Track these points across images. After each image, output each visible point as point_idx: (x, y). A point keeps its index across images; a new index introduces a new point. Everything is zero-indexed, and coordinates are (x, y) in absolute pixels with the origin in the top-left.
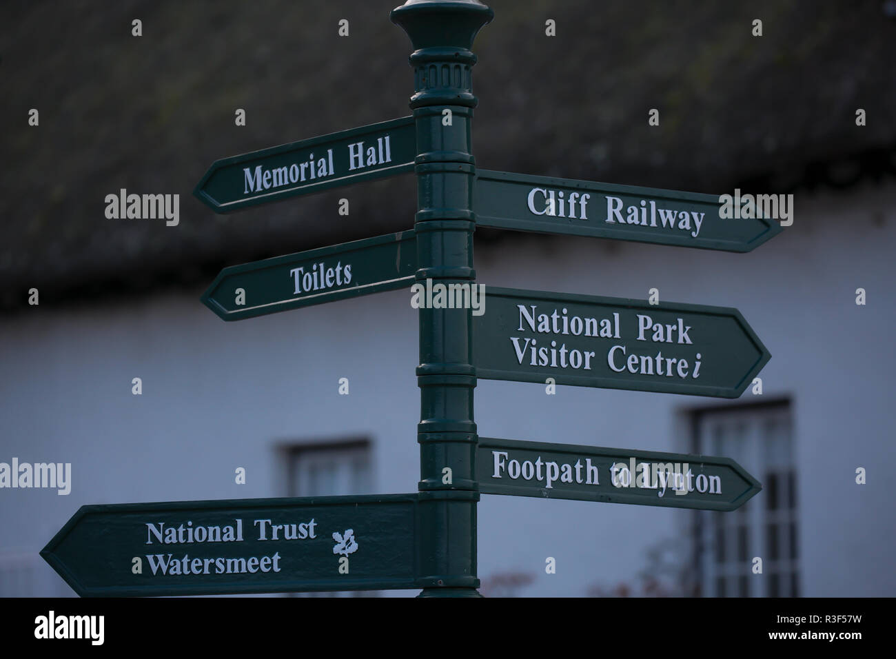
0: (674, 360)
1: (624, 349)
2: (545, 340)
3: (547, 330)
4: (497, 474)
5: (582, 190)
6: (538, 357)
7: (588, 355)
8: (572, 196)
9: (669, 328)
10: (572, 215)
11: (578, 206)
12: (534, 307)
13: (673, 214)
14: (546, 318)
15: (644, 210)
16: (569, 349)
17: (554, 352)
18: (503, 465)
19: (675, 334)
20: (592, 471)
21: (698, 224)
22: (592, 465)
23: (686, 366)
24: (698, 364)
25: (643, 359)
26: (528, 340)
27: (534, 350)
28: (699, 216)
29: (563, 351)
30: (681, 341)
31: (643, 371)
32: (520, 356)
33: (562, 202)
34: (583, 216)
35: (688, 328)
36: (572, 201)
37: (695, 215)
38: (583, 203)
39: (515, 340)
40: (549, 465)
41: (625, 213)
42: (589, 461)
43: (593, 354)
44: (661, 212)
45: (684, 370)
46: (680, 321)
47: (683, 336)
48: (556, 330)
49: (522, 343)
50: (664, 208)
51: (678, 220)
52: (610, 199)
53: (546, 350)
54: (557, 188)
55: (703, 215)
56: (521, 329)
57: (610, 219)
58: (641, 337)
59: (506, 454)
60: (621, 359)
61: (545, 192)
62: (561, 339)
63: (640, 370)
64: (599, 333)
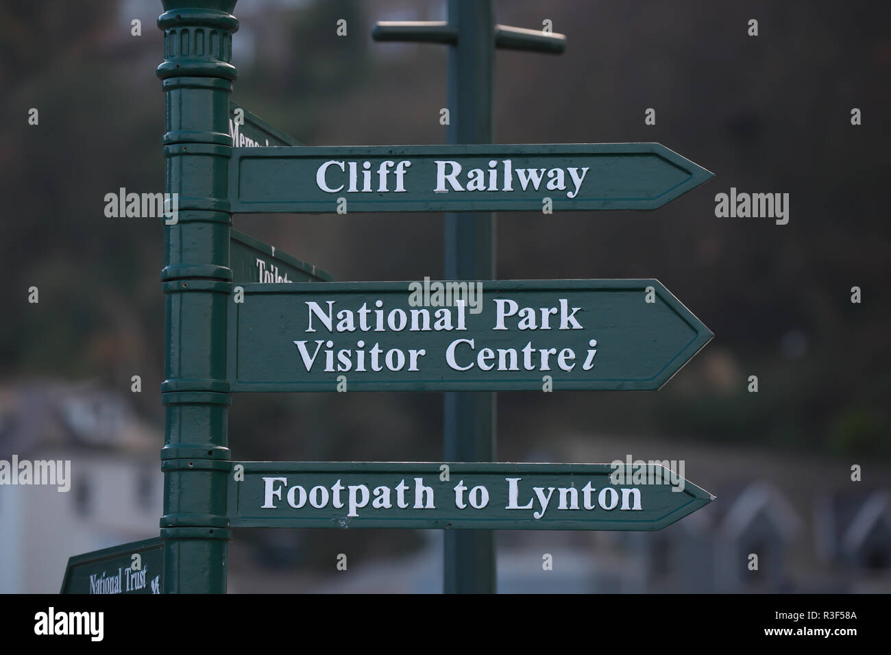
0: (553, 351)
1: (472, 342)
2: (345, 341)
3: (351, 327)
4: (269, 503)
5: (398, 157)
6: (336, 361)
7: (414, 354)
8: (383, 165)
9: (545, 313)
10: (383, 187)
11: (392, 178)
12: (330, 303)
13: (539, 173)
14: (350, 314)
15: (493, 173)
16: (385, 349)
17: (361, 354)
18: (279, 493)
19: (554, 319)
20: (425, 492)
21: (578, 182)
22: (425, 484)
23: (572, 355)
24: (592, 353)
25: (502, 353)
26: (320, 342)
27: (330, 354)
28: (580, 172)
29: (375, 351)
30: (564, 326)
31: (502, 366)
32: (308, 362)
33: (367, 175)
34: (400, 187)
35: (575, 310)
36: (383, 172)
37: (573, 171)
38: (400, 172)
39: (301, 345)
40: (353, 489)
41: (463, 179)
42: (419, 481)
43: (422, 352)
44: (521, 172)
45: (568, 362)
46: (564, 303)
47: (568, 320)
48: (364, 327)
49: (311, 348)
50: (526, 166)
51: (545, 180)
52: (441, 165)
53: (349, 352)
54: (360, 158)
55: (585, 170)
56: (310, 329)
57: (441, 187)
58: (500, 325)
59: (284, 480)
60: (465, 355)
61: (342, 165)
62: (371, 337)
63: (497, 366)
64: (432, 325)
